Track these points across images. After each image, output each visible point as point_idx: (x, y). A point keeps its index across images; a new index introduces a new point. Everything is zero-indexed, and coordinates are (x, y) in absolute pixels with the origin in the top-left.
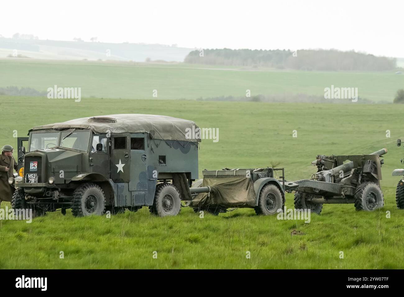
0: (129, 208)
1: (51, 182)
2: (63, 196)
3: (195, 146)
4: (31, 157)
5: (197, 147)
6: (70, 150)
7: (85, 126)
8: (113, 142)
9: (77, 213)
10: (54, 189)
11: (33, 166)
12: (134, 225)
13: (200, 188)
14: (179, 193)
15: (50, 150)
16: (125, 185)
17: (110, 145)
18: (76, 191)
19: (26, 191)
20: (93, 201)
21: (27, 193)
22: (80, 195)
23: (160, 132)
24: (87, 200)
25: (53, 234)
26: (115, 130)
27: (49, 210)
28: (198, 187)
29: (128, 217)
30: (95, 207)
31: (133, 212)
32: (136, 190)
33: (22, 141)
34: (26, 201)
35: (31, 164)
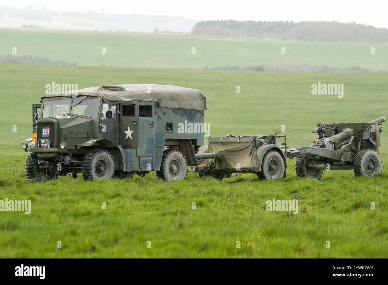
0: (137, 172)
1: (63, 147)
2: (74, 161)
3: (200, 114)
4: (44, 123)
5: (203, 115)
6: (81, 117)
7: (95, 93)
8: (122, 110)
9: (87, 177)
10: (65, 154)
11: (46, 132)
12: (141, 189)
13: (205, 154)
14: (185, 158)
15: (61, 117)
16: (134, 151)
17: (119, 112)
18: (87, 156)
19: (39, 155)
20: (103, 166)
21: (39, 158)
22: (91, 160)
23: (167, 100)
24: (97, 165)
25: (64, 197)
26: (124, 98)
27: (60, 174)
28: (203, 153)
29: (136, 181)
30: (104, 171)
31: (141, 177)
32: (144, 156)
33: (36, 108)
34: (38, 165)
35: (43, 130)
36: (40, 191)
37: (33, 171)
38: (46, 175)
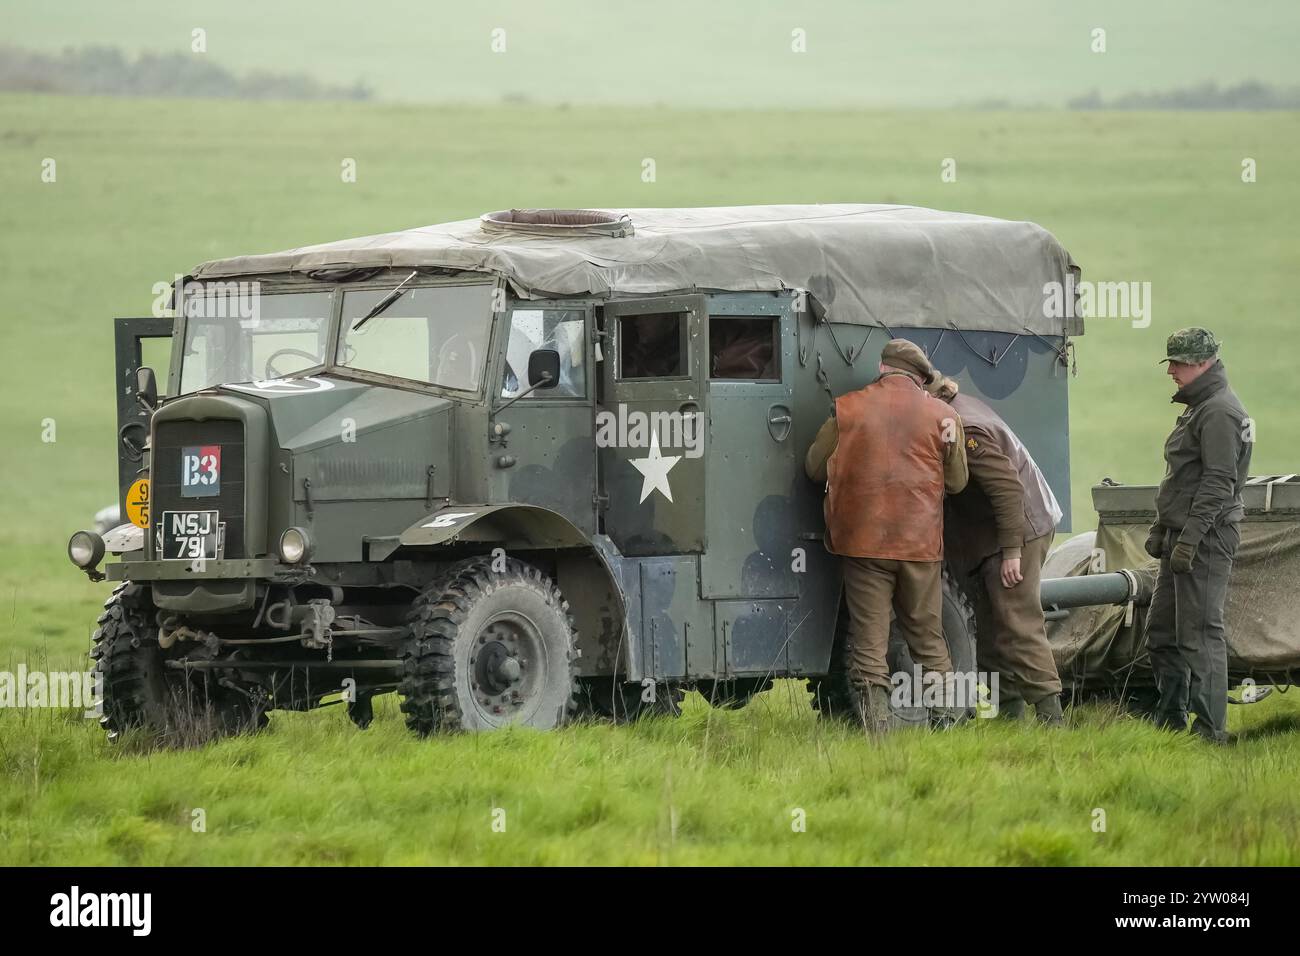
0: (705, 686)
1: (291, 552)
2: (357, 628)
3: (1050, 355)
4: (190, 420)
5: (1064, 363)
6: (393, 384)
7: (465, 254)
8: (615, 343)
9: (426, 718)
10: (310, 592)
11: (200, 469)
12: (726, 776)
13: (1077, 577)
14: (966, 605)
15: (287, 388)
16: (683, 565)
17: (599, 357)
18: (425, 602)
19: (162, 600)
20: (515, 654)
21: (166, 613)
22: (447, 620)
23: (864, 283)
24: (480, 647)
25: (303, 829)
26: (624, 276)
27: (283, 702)
28: (1069, 574)
29: (696, 738)
30: (522, 683)
31: (721, 712)
32: (740, 593)
33: (138, 338)
34: (161, 655)
35: (187, 459)
36: (171, 799)
37: (132, 686)
38: (204, 708)
